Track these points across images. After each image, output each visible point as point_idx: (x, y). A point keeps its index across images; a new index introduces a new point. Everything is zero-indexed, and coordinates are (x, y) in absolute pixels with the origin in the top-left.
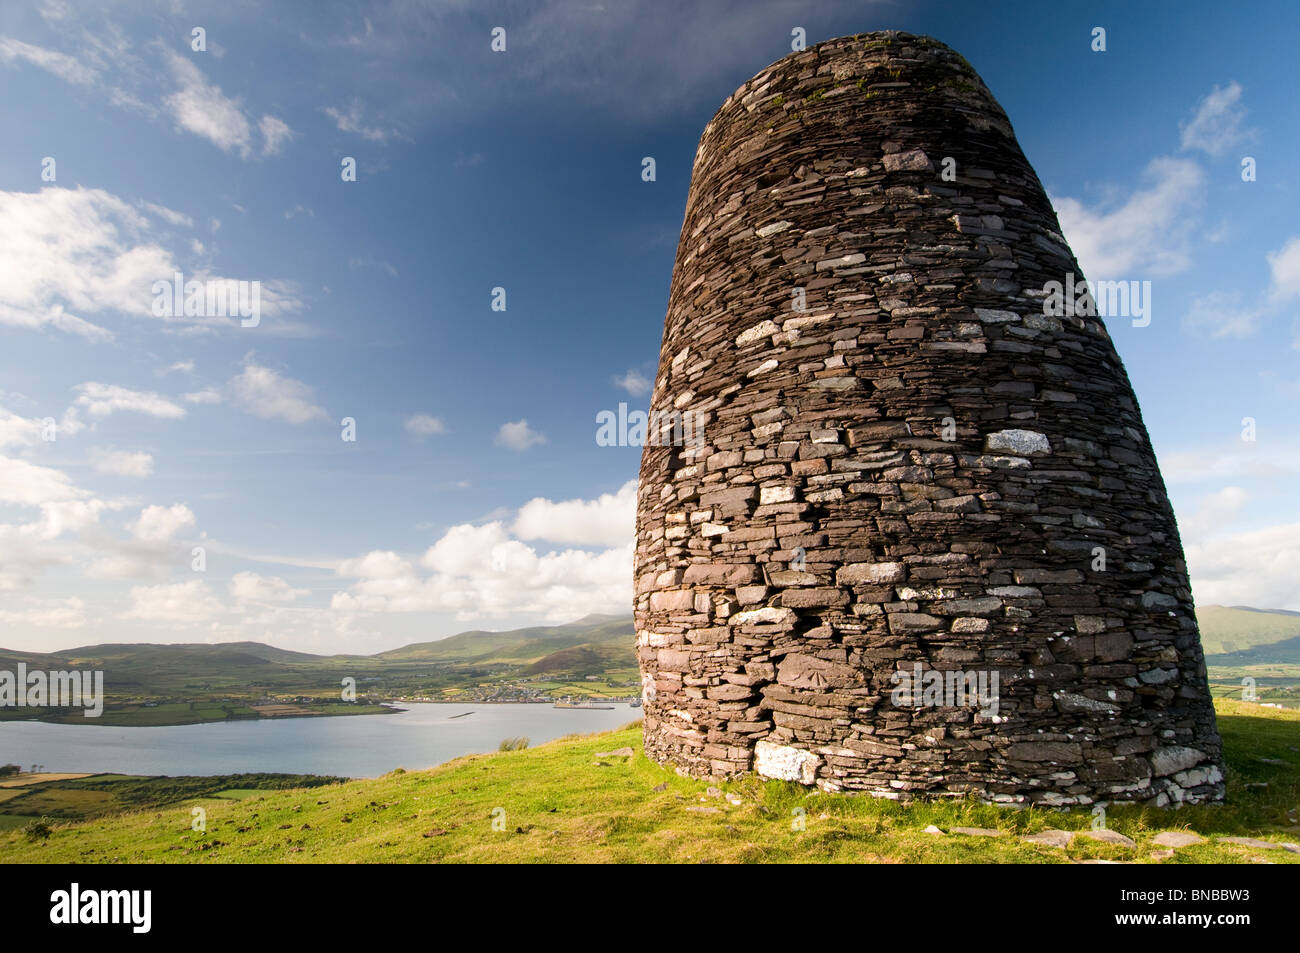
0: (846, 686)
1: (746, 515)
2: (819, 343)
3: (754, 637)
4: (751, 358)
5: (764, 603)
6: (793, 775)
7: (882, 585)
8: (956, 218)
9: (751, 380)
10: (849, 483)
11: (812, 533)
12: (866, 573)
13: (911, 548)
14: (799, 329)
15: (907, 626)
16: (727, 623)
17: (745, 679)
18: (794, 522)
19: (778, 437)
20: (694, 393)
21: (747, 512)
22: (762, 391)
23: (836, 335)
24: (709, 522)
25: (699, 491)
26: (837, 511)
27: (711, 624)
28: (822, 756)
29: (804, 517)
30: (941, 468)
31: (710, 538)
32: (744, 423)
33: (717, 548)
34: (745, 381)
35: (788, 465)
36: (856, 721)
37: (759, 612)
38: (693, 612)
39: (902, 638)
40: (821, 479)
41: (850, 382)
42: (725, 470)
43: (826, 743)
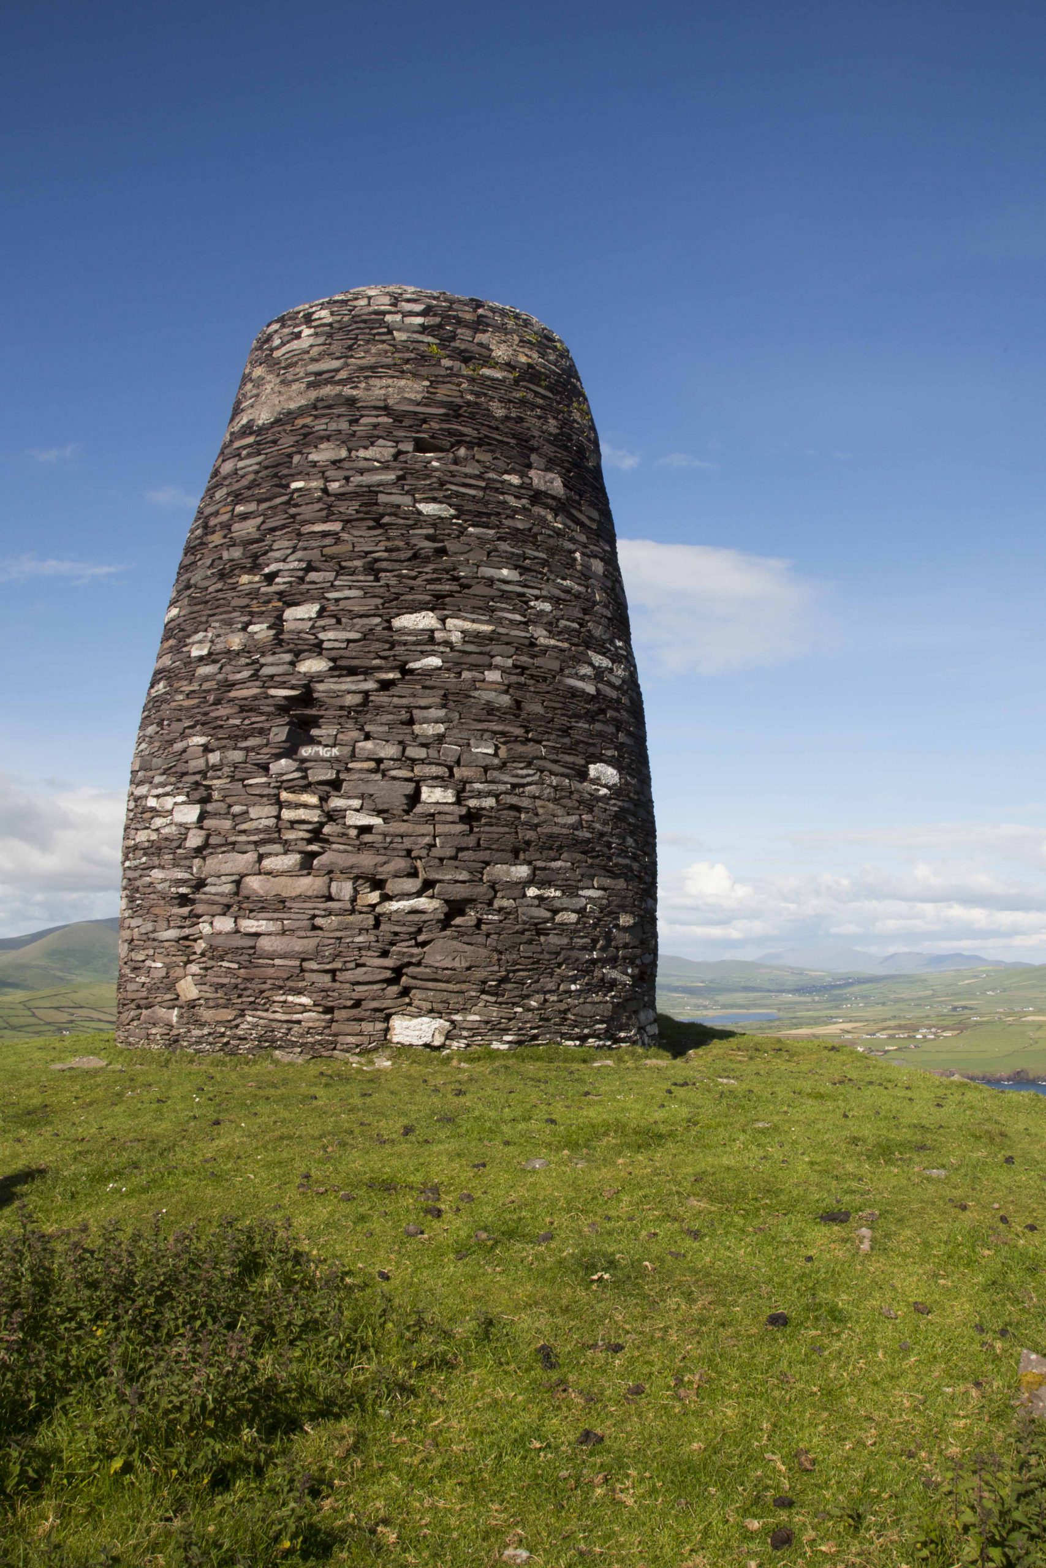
0: (483, 964)
1: (404, 810)
2: (481, 653)
3: (404, 925)
4: (413, 648)
5: (419, 894)
6: (427, 1039)
7: (517, 883)
8: (578, 555)
9: (412, 672)
10: (501, 793)
11: (468, 835)
12: (508, 873)
13: (538, 856)
14: (462, 632)
15: (531, 918)
16: (374, 910)
17: (389, 962)
18: (452, 823)
19: (440, 738)
20: (331, 664)
21: (405, 807)
22: (424, 687)
23: (495, 649)
24: (357, 810)
25: (342, 776)
26: (490, 817)
27: (353, 911)
28: (452, 1022)
29: (463, 819)
30: (562, 790)
31: (356, 827)
32: (404, 716)
33: (367, 838)
34: (405, 671)
35: (450, 769)
36: (483, 992)
37: (412, 902)
38: (329, 898)
39: (527, 927)
40: (477, 786)
41: (505, 700)
42: (379, 761)
43: (458, 1011)
